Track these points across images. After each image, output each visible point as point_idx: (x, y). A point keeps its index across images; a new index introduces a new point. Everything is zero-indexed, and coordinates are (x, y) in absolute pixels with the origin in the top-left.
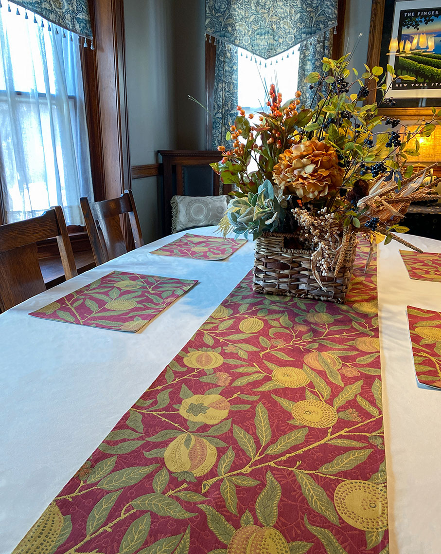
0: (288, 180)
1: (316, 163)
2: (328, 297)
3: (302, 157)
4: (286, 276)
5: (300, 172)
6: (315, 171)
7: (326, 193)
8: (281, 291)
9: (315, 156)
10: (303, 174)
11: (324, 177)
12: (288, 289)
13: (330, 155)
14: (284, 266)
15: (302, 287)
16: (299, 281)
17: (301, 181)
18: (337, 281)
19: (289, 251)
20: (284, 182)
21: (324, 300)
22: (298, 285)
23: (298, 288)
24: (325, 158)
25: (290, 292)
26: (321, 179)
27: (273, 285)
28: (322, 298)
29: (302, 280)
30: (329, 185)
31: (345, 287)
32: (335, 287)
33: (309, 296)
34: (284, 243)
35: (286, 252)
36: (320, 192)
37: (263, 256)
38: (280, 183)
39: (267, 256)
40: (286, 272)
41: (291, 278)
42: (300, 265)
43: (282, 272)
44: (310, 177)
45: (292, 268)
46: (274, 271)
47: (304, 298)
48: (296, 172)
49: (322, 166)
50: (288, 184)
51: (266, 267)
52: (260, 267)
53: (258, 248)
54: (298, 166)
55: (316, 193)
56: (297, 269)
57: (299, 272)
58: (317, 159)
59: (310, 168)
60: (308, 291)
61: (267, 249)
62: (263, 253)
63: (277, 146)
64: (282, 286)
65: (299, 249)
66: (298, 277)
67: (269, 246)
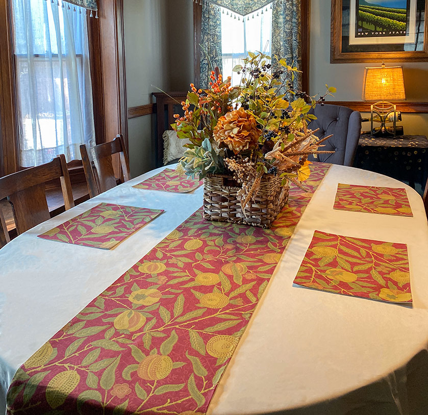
0: (222, 138)
1: (240, 126)
2: (257, 224)
3: (230, 122)
4: (226, 207)
5: (229, 133)
6: (239, 132)
7: (248, 148)
8: (223, 219)
9: (239, 122)
10: (231, 134)
11: (246, 137)
12: (228, 217)
13: (250, 121)
14: (224, 200)
15: (238, 215)
16: (236, 211)
17: (229, 139)
18: (263, 211)
19: (227, 188)
20: (219, 139)
21: (255, 226)
22: (235, 214)
23: (235, 216)
24: (247, 123)
25: (230, 219)
26: (243, 138)
27: (217, 214)
28: (253, 224)
29: (238, 210)
30: (249, 142)
31: (269, 216)
32: (262, 216)
33: (244, 223)
34: (223, 182)
35: (225, 189)
36: (243, 147)
37: (209, 192)
38: (217, 140)
39: (212, 192)
40: (226, 204)
41: (230, 208)
42: (236, 199)
43: (223, 204)
44: (235, 136)
45: (230, 201)
46: (217, 203)
47: (241, 224)
48: (226, 133)
49: (244, 128)
50: (222, 141)
51: (211, 200)
52: (207, 200)
53: (205, 186)
54: (227, 129)
55: (241, 147)
56: (234, 202)
57: (235, 204)
58: (240, 124)
59: (236, 130)
60: (242, 218)
61: (212, 186)
62: (209, 189)
63: (218, 112)
64: (224, 215)
65: (234, 187)
66: (235, 208)
67: (213, 184)
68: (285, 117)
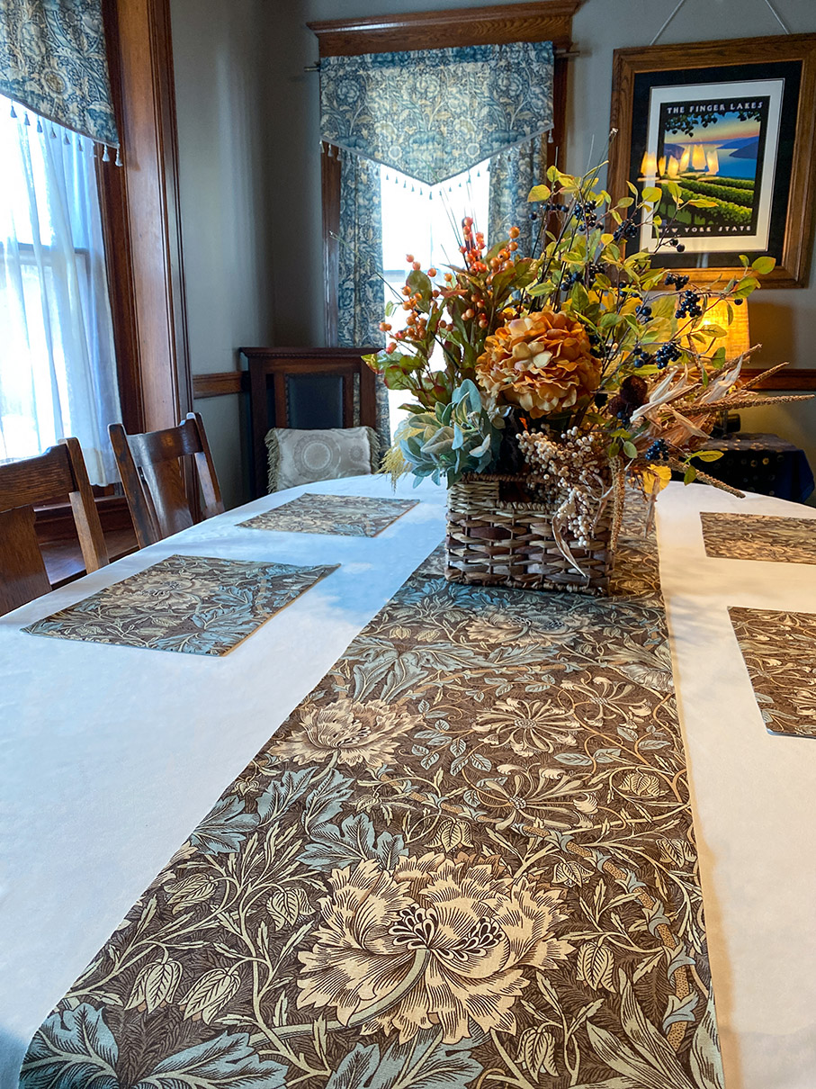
0: (505, 380)
1: (554, 349)
2: (579, 586)
3: (528, 339)
4: (504, 551)
5: (526, 365)
6: (552, 363)
7: (574, 401)
8: (496, 579)
9: (550, 337)
10: (530, 368)
11: (569, 374)
12: (508, 573)
13: (576, 335)
14: (500, 534)
15: (533, 569)
16: (528, 559)
17: (528, 380)
18: (595, 557)
19: (509, 506)
20: (497, 385)
21: (573, 592)
22: (526, 567)
23: (526, 571)
24: (568, 342)
25: (512, 579)
26: (563, 377)
27: (482, 569)
28: (569, 588)
29: (533, 557)
30: (577, 388)
31: (608, 567)
32: (592, 567)
33: (546, 586)
34: (499, 491)
35: (504, 509)
36: (561, 400)
37: (463, 517)
38: (491, 386)
39: (470, 517)
40: (505, 543)
41: (513, 554)
42: (529, 531)
43: (497, 544)
44: (543, 374)
45: (515, 536)
46: (484, 543)
47: (538, 590)
48: (518, 366)
49: (563, 356)
50: (504, 387)
51: (468, 535)
52: (458, 537)
53: (453, 504)
54: (521, 356)
55: (555, 402)
56: (525, 538)
57: (527, 543)
58: (554, 343)
59: (543, 359)
60: (544, 576)
61: (471, 503)
62: (463, 511)
63: (481, 323)
64: (498, 570)
65: (526, 503)
66: (527, 552)
67: (473, 497)
68: (688, 313)
